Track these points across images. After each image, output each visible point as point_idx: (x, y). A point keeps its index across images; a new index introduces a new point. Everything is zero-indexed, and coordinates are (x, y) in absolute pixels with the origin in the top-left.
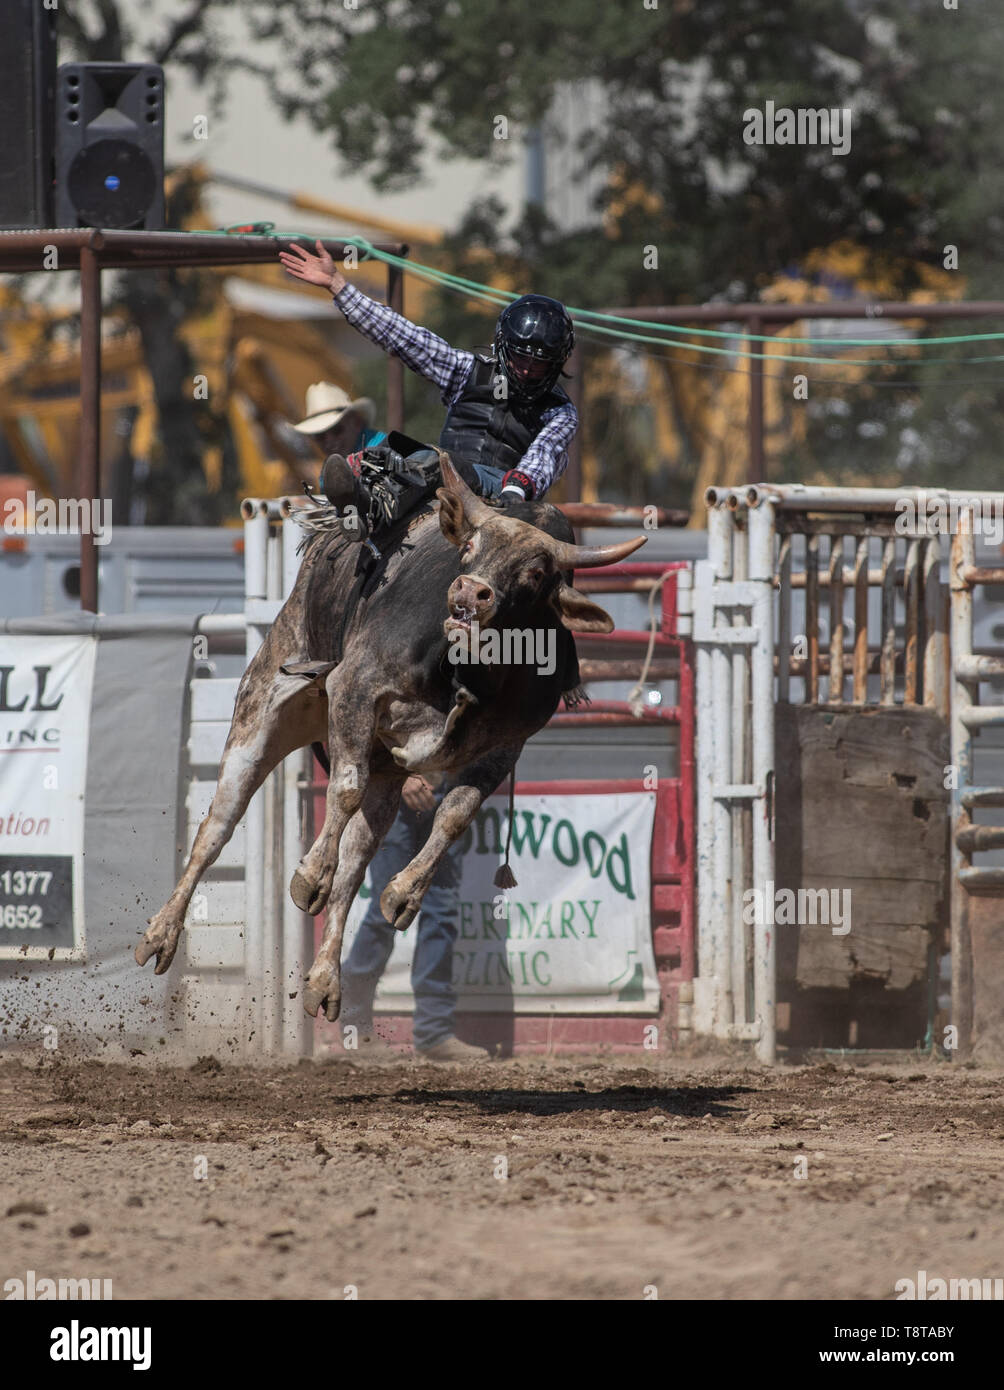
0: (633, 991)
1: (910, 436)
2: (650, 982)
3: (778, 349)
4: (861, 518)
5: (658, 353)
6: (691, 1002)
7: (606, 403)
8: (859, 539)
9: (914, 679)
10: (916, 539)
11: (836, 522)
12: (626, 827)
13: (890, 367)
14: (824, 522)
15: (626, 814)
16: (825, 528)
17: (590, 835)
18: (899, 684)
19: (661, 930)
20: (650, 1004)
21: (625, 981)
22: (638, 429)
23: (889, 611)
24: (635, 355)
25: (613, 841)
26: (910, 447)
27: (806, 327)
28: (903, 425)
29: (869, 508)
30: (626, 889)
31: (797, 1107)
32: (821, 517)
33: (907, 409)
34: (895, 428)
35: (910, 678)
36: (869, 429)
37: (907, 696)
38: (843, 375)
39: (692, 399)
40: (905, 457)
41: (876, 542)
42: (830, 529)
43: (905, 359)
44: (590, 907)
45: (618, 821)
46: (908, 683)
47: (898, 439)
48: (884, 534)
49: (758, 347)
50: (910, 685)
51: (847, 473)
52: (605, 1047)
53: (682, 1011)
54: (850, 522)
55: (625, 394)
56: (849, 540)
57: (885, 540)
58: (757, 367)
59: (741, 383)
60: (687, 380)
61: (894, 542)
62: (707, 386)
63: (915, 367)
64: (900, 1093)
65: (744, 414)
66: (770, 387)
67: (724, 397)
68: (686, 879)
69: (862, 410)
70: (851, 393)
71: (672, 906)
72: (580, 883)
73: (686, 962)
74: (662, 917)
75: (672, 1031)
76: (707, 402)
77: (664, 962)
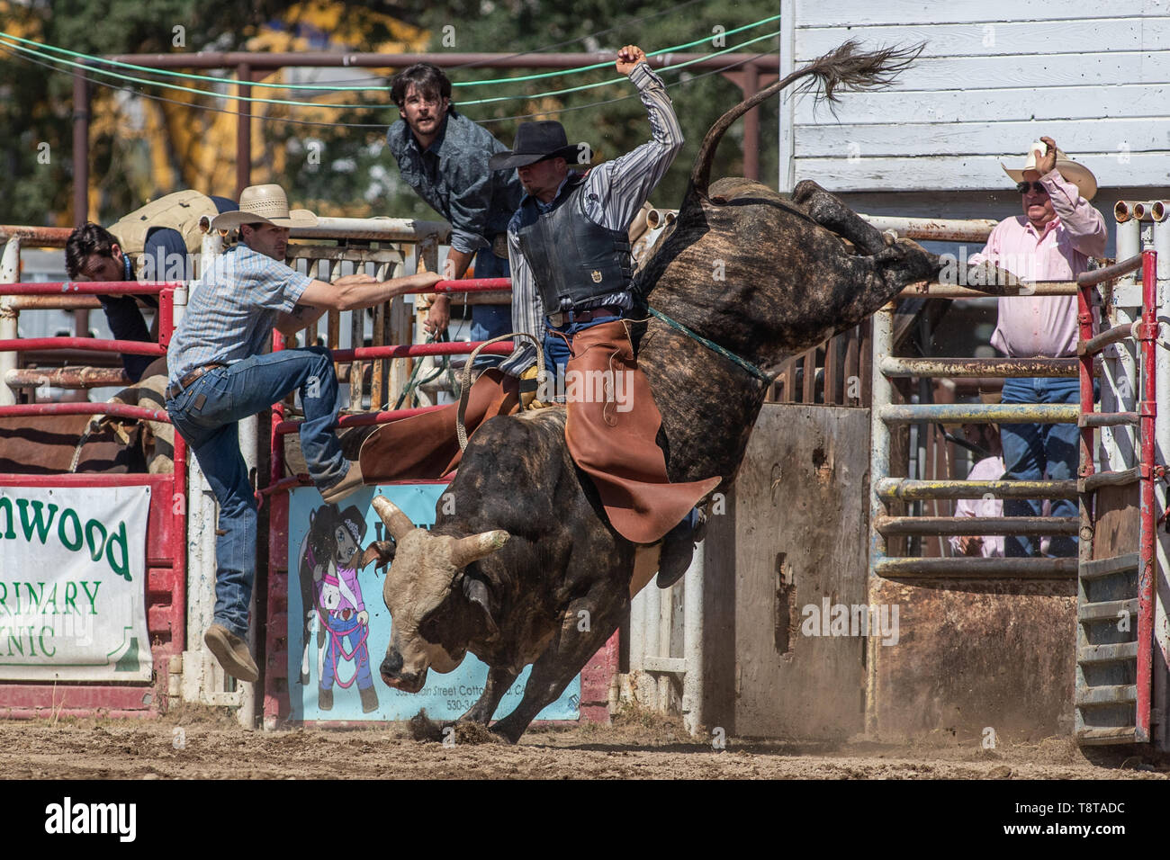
0: (128, 662)
1: (377, 172)
2: (144, 654)
3: (262, 93)
4: (334, 243)
5: (155, 94)
6: (180, 672)
7: (107, 140)
8: (333, 263)
9: (379, 388)
10: (384, 263)
11: (313, 247)
12: (125, 516)
13: (361, 111)
14: (302, 247)
15: (124, 505)
16: (302, 253)
17: (92, 523)
18: (367, 391)
19: (154, 608)
20: (144, 673)
21: (120, 654)
22: (135, 162)
23: (358, 327)
24: (134, 97)
25: (113, 529)
26: (379, 181)
27: (287, 73)
28: (373, 162)
29: (343, 236)
30: (124, 572)
31: (274, 767)
32: (299, 242)
33: (375, 149)
34: (366, 164)
35: (376, 386)
36: (342, 165)
37: (373, 403)
38: (319, 116)
39: (185, 136)
40: (373, 191)
41: (348, 265)
42: (307, 253)
43: (375, 102)
44: (91, 587)
45: (117, 511)
46: (374, 391)
47: (368, 175)
48: (356, 259)
49: (246, 91)
50: (377, 393)
51: (324, 205)
52: (102, 712)
53: (173, 680)
54: (325, 247)
55: (124, 131)
56: (324, 263)
57: (356, 264)
58: (245, 109)
59: (229, 123)
60: (181, 120)
61: (364, 265)
62: (198, 125)
63: (384, 111)
64: (366, 755)
65: (232, 150)
66: (256, 125)
67: (213, 135)
68: (178, 563)
69: (335, 147)
70: (327, 133)
71: (164, 587)
72: (82, 566)
73: (176, 636)
74: (154, 597)
75: (163, 698)
76: (198, 139)
77: (157, 637)
